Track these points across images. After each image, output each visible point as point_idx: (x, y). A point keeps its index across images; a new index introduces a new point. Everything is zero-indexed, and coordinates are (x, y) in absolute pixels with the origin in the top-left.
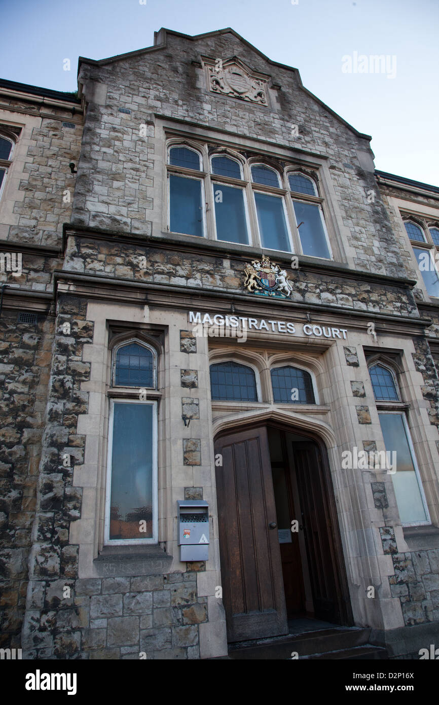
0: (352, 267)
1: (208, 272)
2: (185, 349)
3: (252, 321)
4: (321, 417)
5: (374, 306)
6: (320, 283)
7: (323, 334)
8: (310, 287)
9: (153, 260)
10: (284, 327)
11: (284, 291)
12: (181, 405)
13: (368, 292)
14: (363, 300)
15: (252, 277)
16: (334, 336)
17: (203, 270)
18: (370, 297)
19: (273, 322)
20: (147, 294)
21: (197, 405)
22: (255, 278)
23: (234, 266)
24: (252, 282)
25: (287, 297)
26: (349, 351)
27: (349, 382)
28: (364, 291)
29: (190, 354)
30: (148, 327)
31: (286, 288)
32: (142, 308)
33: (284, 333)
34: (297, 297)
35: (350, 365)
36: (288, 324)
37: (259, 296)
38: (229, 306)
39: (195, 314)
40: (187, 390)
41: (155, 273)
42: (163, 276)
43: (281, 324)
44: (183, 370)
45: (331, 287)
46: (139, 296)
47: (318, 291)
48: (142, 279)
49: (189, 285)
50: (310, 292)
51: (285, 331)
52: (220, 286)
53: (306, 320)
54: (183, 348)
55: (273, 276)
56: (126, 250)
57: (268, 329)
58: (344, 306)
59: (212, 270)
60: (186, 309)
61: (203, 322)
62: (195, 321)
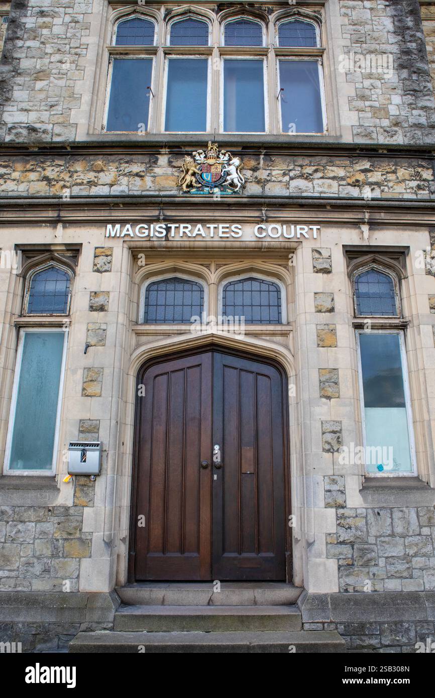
0: (347, 139)
1: (137, 175)
2: (98, 268)
3: (184, 228)
4: (278, 339)
5: (372, 190)
6: (291, 168)
7: (282, 235)
8: (276, 175)
9: (72, 170)
10: (227, 230)
11: (232, 185)
12: (86, 331)
13: (365, 171)
14: (356, 184)
15: (190, 172)
16: (299, 236)
17: (131, 173)
18: (367, 178)
19: (212, 226)
20: (60, 210)
21: (104, 330)
22: (194, 174)
23: (172, 162)
24: (189, 178)
25: (234, 192)
26: (320, 253)
27: (313, 294)
28: (360, 170)
29: (103, 273)
30: (63, 248)
31: (236, 181)
32: (55, 227)
33: (228, 237)
34: (254, 189)
35: (317, 272)
36: (233, 228)
37: (195, 196)
38: (156, 213)
39: (114, 227)
40: (95, 313)
41: (73, 186)
42: (82, 187)
43: (223, 228)
44: (93, 292)
45: (309, 170)
46: (51, 214)
47: (287, 178)
48: (57, 194)
49: (112, 193)
50: (274, 181)
51: (228, 235)
52: (150, 189)
53: (259, 219)
54: (95, 268)
55: (220, 167)
56: (42, 162)
57: (204, 235)
58: (323, 195)
59: (143, 171)
60: (105, 222)
61: (122, 235)
62: (113, 235)
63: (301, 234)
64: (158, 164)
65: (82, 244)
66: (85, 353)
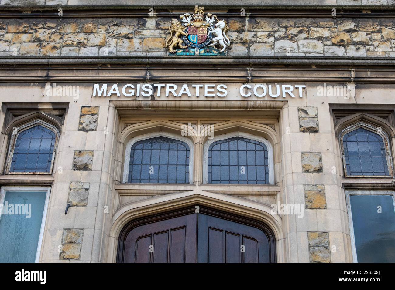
1: (126, 37)
2: (83, 127)
3: (170, 87)
4: (265, 200)
5: (358, 49)
6: (275, 29)
7: (268, 94)
8: (261, 36)
9: (63, 32)
10: (213, 90)
11: (218, 46)
12: (68, 190)
13: (349, 31)
14: (341, 44)
15: (177, 34)
16: (284, 95)
17: (120, 35)
18: (352, 38)
19: (198, 86)
20: (49, 70)
21: (87, 190)
22: (180, 36)
23: (160, 25)
24: (175, 40)
25: (220, 53)
26: (306, 112)
27: (300, 153)
28: (344, 30)
29: (89, 132)
30: (50, 107)
31: (221, 42)
32: (43, 87)
33: (213, 97)
34: (239, 50)
35: (303, 131)
36: (218, 88)
37: (182, 57)
38: (143, 73)
39: (101, 87)
40: (78, 172)
41: (63, 47)
42: (72, 48)
43: (209, 88)
44: (77, 151)
45: (294, 31)
46: (40, 74)
47: (272, 39)
48: (48, 54)
49: (101, 54)
50: (259, 42)
51: (213, 95)
52: (138, 50)
53: (244, 79)
54: (81, 127)
55: (206, 29)
56: (35, 25)
57: (189, 95)
58: (308, 55)
59: (132, 33)
60: (91, 82)
61: (109, 95)
62: (99, 94)
63: (287, 93)
64: (146, 26)
65: (69, 103)
66: (66, 213)
